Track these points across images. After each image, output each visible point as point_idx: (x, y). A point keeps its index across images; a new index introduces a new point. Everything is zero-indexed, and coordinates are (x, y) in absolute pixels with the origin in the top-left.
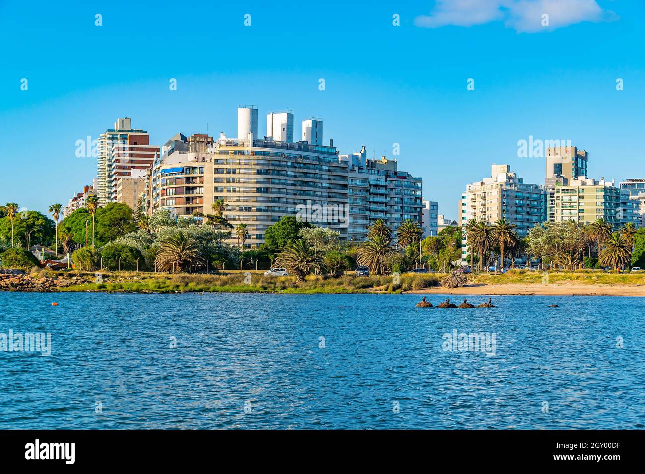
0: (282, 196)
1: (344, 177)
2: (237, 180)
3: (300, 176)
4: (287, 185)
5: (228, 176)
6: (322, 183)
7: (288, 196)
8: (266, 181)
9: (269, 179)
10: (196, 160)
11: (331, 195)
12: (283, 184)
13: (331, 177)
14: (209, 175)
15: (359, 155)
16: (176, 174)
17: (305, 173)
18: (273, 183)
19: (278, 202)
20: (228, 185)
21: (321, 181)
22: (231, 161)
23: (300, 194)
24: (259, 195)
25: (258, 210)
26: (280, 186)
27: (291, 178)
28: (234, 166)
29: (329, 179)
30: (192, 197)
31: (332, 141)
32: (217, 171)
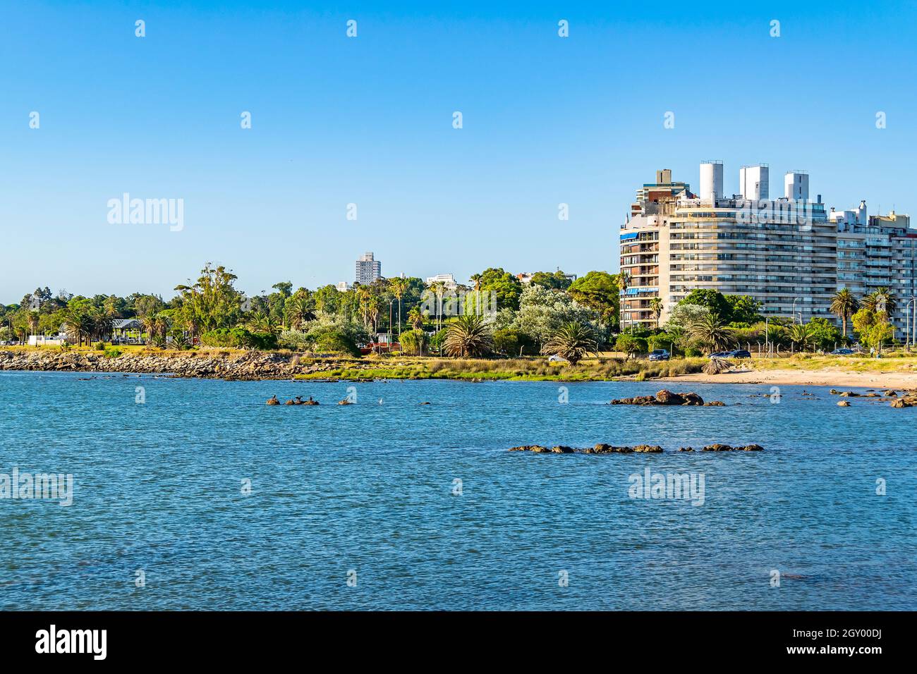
0: (748, 262)
1: (832, 239)
2: (696, 246)
3: (773, 239)
4: (756, 249)
5: (685, 241)
6: (802, 247)
7: (758, 263)
8: (729, 246)
9: (733, 244)
10: (656, 223)
11: (814, 259)
12: (751, 249)
13: (814, 239)
14: (664, 241)
15: (857, 211)
16: (631, 240)
17: (780, 236)
18: (737, 248)
19: (746, 270)
20: (685, 252)
21: (802, 244)
22: (688, 224)
23: (773, 260)
24: (720, 262)
25: (719, 280)
26: (747, 252)
27: (761, 242)
28: (691, 231)
29: (813, 241)
30: (649, 266)
31: (819, 197)
32: (674, 236)
